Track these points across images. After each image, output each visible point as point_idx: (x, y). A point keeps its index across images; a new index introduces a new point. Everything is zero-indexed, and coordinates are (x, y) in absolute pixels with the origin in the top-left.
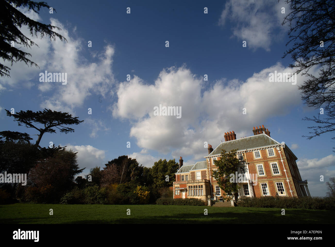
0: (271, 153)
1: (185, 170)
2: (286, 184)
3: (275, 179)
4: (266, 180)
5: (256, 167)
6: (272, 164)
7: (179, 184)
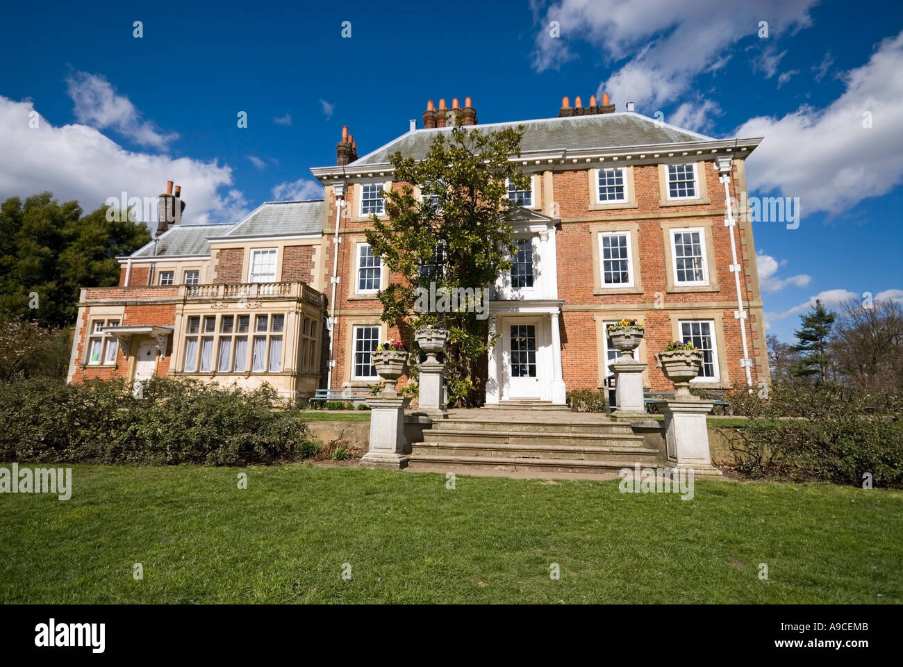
0: (681, 185)
1: (189, 246)
2: (731, 329)
3: (679, 305)
4: (635, 306)
5: (594, 244)
6: (678, 237)
7: (125, 304)
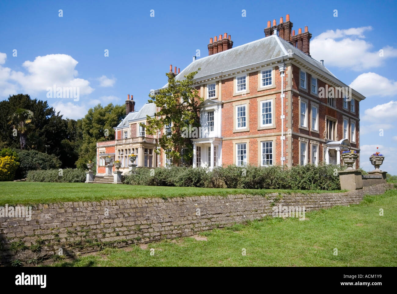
4: (246, 137)
5: (234, 111)
6: (263, 104)
7: (105, 147)
